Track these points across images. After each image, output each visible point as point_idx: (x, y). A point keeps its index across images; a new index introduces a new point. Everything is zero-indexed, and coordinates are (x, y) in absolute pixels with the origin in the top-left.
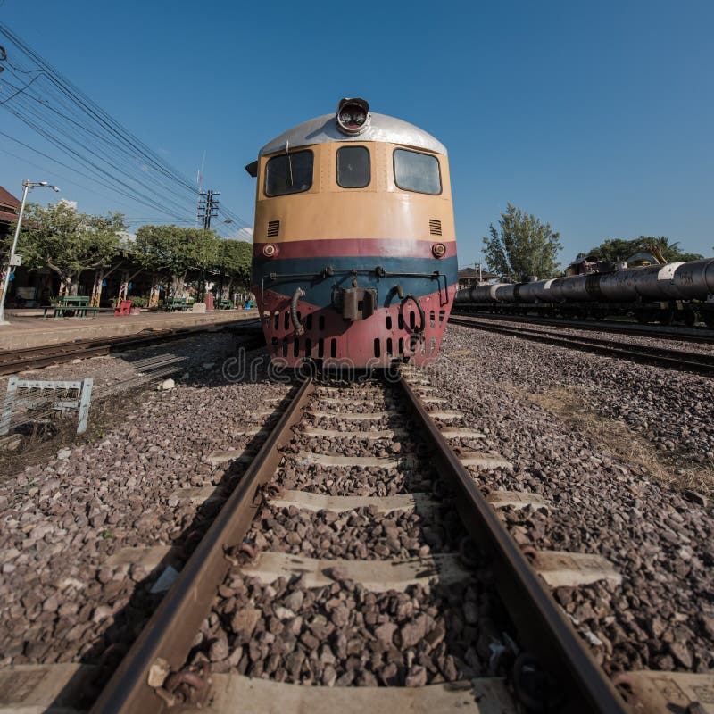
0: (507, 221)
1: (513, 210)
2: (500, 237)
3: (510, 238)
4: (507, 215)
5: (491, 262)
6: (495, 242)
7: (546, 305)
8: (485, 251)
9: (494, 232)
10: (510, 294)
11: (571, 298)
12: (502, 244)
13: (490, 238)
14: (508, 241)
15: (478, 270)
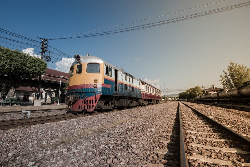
0: (231, 68)
1: (233, 64)
2: (228, 74)
3: (233, 75)
4: (231, 66)
5: (224, 84)
6: (226, 77)
7: (227, 99)
8: (221, 80)
9: (225, 73)
10: (216, 95)
11: (234, 96)
12: (229, 77)
13: (223, 75)
14: (232, 76)
15: (214, 88)
